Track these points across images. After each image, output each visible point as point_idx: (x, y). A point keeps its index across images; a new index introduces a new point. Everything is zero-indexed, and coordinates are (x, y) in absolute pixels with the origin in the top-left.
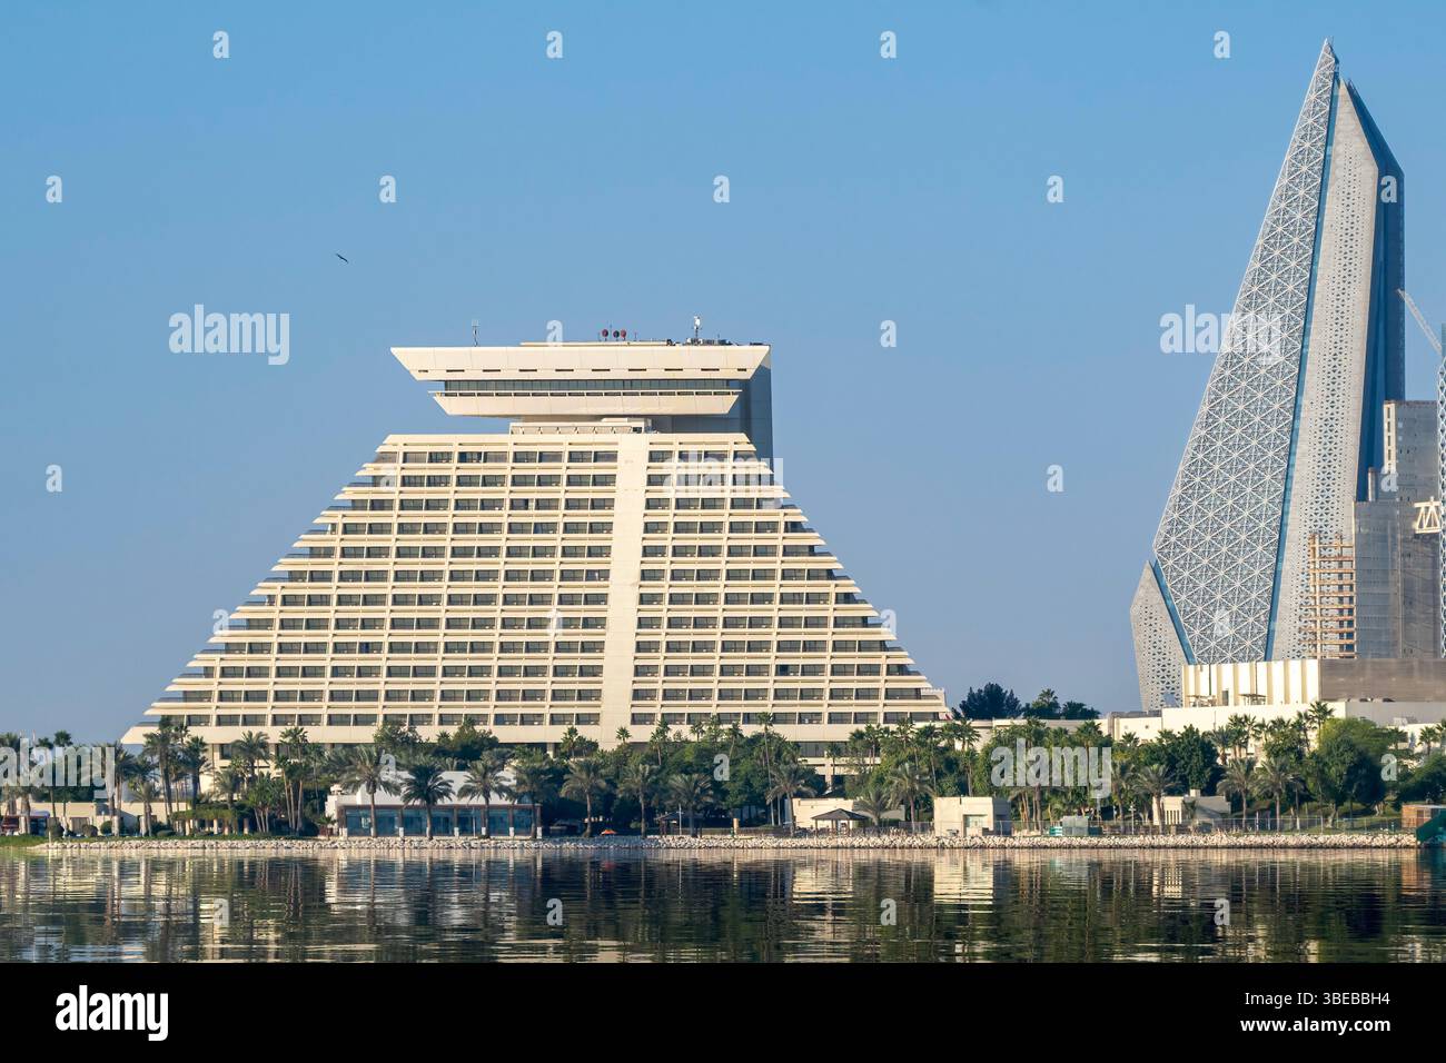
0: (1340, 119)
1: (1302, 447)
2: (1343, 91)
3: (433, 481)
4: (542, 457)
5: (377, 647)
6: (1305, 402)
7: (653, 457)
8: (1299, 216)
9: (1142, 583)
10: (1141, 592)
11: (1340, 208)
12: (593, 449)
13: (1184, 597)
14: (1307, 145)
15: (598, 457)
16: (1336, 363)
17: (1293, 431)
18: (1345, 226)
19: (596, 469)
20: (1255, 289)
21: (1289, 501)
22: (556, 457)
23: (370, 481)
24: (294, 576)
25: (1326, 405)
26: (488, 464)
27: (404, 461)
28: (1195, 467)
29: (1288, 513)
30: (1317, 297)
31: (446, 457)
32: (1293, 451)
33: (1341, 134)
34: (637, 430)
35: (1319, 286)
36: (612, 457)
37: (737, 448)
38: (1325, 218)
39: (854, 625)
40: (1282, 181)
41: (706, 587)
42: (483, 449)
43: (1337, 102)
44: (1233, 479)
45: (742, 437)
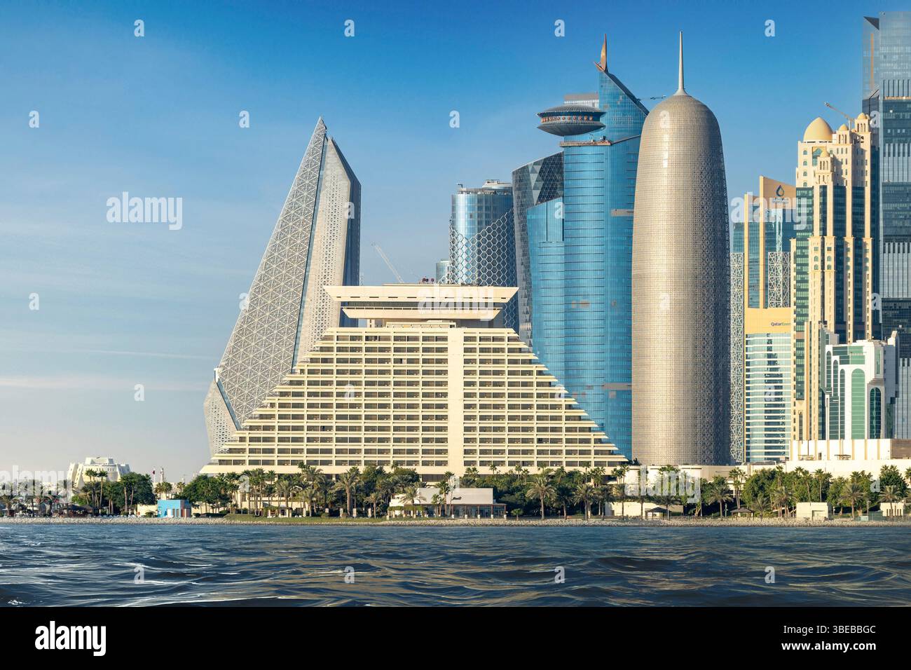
0: (328, 157)
1: (305, 322)
2: (330, 143)
3: (353, 350)
4: (409, 339)
5: (330, 428)
6: (307, 299)
7: (466, 339)
8: (304, 206)
9: (211, 390)
10: (210, 395)
11: (328, 202)
12: (435, 335)
13: (235, 398)
14: (309, 170)
15: (437, 339)
16: (326, 280)
17: (300, 315)
18: (331, 211)
19: (437, 345)
20: (278, 242)
21: (298, 350)
22: (416, 339)
23: (319, 349)
24: (283, 394)
25: (319, 301)
26: (381, 342)
27: (337, 340)
28: (242, 332)
29: (297, 355)
30: (315, 247)
31: (359, 338)
32: (300, 324)
33: (329, 165)
34: (451, 326)
35: (316, 241)
36: (445, 339)
37: (509, 335)
38: (320, 207)
39: (575, 420)
40: (293, 188)
41: (498, 401)
42: (378, 335)
43: (326, 149)
44: (264, 338)
45: (512, 330)
